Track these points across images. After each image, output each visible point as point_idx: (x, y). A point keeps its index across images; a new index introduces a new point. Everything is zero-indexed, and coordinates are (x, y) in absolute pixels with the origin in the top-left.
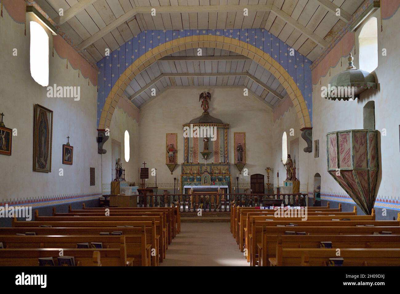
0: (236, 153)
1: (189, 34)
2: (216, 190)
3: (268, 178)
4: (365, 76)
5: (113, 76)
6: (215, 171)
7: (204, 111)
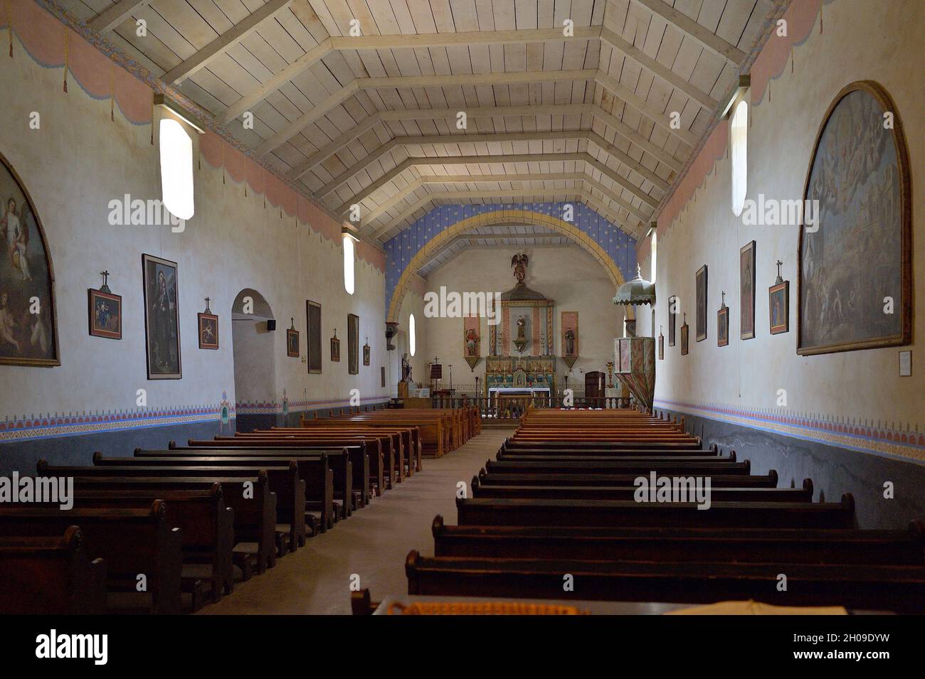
0: (565, 341)
1: (491, 209)
2: (529, 393)
3: (610, 378)
4: (644, 288)
5: (403, 259)
6: (532, 367)
7: (517, 281)
